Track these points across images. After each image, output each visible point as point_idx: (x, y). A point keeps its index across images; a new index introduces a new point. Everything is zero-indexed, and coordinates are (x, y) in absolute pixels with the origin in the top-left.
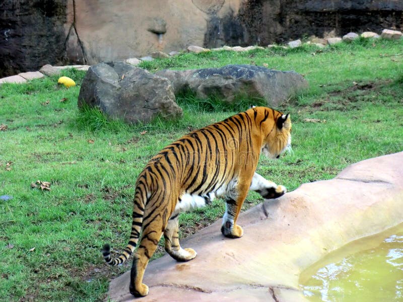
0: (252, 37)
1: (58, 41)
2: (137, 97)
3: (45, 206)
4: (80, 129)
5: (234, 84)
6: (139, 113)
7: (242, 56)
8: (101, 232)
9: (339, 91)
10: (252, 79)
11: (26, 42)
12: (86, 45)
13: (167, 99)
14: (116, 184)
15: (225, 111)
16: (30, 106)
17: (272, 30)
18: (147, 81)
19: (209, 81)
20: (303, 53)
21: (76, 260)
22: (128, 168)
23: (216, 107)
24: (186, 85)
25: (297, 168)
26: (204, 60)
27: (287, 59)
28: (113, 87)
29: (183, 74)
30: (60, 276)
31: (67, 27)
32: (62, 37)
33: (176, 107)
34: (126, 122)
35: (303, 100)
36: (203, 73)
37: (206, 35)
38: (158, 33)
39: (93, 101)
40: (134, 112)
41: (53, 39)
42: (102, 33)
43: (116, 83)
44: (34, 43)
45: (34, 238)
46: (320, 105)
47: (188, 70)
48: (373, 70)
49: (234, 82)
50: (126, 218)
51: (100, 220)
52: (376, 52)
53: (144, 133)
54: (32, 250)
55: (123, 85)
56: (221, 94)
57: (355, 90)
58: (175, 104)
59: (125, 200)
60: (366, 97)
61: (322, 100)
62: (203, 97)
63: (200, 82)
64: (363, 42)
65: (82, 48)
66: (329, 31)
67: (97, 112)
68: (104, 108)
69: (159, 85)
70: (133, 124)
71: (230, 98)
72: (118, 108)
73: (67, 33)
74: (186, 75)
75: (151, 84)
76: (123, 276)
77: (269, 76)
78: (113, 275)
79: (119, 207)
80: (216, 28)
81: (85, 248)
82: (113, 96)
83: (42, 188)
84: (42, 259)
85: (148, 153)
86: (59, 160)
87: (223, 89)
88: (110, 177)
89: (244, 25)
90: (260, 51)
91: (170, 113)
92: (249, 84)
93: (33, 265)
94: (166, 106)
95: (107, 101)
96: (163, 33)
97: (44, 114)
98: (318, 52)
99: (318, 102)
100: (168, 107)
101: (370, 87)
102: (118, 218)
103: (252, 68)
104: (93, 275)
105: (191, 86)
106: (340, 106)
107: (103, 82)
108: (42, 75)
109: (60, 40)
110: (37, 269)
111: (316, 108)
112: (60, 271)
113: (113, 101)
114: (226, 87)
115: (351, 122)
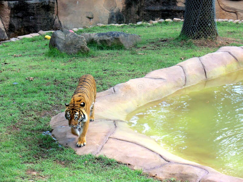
0: (127, 20)
1: (51, 21)
2: (72, 44)
3: (30, 87)
4: (49, 56)
5: (111, 39)
6: (73, 50)
7: (118, 28)
8: (51, 98)
9: (154, 42)
10: (119, 37)
11: (38, 21)
12: (62, 22)
13: (83, 45)
14: (59, 79)
15: (107, 49)
16: (33, 47)
17: (135, 17)
18: (75, 37)
19: (102, 38)
20: (142, 27)
21: (40, 109)
22: (65, 72)
23: (104, 48)
24: (93, 39)
25: (132, 73)
26: (103, 29)
27: (136, 29)
28: (62, 40)
29: (92, 35)
30: (32, 115)
31: (54, 15)
32: (53, 19)
33: (87, 48)
34: (67, 54)
35: (139, 46)
36: (99, 35)
37: (109, 19)
38: (90, 18)
39: (55, 45)
40: (70, 50)
41: (49, 20)
42: (68, 18)
43: (64, 38)
44: (41, 22)
45: (24, 100)
46: (145, 48)
47: (94, 33)
48: (168, 34)
49: (111, 38)
50: (62, 92)
51: (51, 93)
52: (170, 27)
53: (74, 58)
54: (23, 104)
55: (67, 39)
56: (106, 43)
57: (160, 42)
58: (87, 47)
59: (62, 85)
60: (164, 45)
61: (146, 46)
62: (99, 44)
63: (98, 38)
64: (166, 23)
65: (60, 24)
66: (157, 18)
67: (56, 50)
68: (59, 48)
69: (81, 39)
70: (70, 55)
71: (110, 45)
72: (64, 48)
73: (54, 18)
74: (93, 35)
75: (77, 39)
76: (57, 115)
77: (125, 36)
78: (54, 115)
79: (59, 88)
80: (113, 16)
81: (44, 104)
82: (62, 43)
83: (30, 79)
84: (26, 108)
85: (74, 66)
86: (39, 69)
87: (107, 41)
88: (58, 75)
89: (124, 16)
90: (126, 26)
91: (84, 50)
92: (117, 39)
93: (23, 110)
94: (83, 47)
95: (60, 45)
96: (92, 18)
97: (38, 50)
98: (148, 27)
99: (145, 46)
100: (84, 48)
101: (166, 41)
102: (59, 92)
103: (119, 33)
104: (45, 115)
105: (95, 40)
106: (153, 48)
107: (58, 38)
108: (39, 35)
109: (52, 20)
110: (24, 112)
111: (144, 49)
112: (33, 113)
113: (62, 45)
114: (108, 40)
115: (156, 54)
